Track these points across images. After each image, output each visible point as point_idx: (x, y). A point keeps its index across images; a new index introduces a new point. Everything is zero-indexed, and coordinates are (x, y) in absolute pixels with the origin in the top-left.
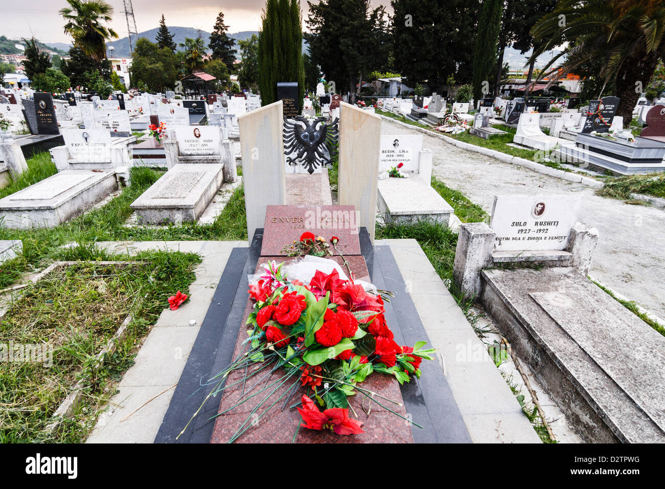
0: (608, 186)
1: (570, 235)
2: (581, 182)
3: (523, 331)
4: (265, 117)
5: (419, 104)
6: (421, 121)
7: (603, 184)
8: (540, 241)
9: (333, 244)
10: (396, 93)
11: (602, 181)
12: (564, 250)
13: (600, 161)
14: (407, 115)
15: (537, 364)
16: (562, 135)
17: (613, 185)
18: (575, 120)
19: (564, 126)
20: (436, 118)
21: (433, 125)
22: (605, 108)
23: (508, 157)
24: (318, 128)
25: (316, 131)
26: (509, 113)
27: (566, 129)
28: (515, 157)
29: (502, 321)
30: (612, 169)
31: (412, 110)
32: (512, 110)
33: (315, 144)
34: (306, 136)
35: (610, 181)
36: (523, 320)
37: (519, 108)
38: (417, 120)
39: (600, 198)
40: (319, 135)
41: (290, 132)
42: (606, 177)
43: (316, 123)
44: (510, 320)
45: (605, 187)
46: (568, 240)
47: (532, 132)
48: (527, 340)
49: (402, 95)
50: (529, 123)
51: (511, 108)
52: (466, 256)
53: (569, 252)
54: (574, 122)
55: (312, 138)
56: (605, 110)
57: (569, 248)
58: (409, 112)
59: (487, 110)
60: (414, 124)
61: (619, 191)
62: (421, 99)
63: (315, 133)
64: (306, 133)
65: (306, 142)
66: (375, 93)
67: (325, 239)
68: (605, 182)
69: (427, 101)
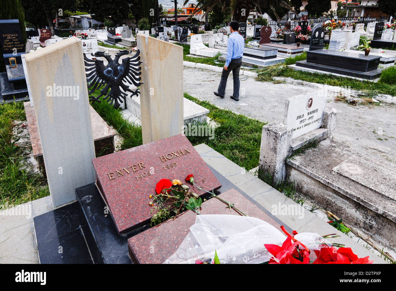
0: (260, 74)
1: (323, 116)
2: (243, 74)
3: (348, 202)
4: (64, 57)
5: (113, 33)
6: (117, 45)
7: (257, 74)
8: (310, 125)
9: (192, 184)
10: (88, 26)
11: (255, 72)
12: (321, 127)
13: (248, 60)
14: (105, 41)
15: (371, 227)
16: (216, 47)
17: (262, 74)
18: (220, 37)
19: (216, 41)
20: (129, 42)
21: (128, 46)
22: (241, 29)
23: (192, 64)
24: (120, 62)
25: (119, 65)
26: (180, 35)
27: (217, 43)
28: (197, 64)
29: (317, 197)
30: (257, 65)
31: (108, 38)
32: (181, 33)
33: (119, 78)
34: (109, 72)
35: (260, 71)
36: (350, 195)
37: (185, 32)
38: (115, 44)
39: (260, 83)
40: (123, 69)
41: (91, 69)
42: (256, 69)
43: (118, 57)
44: (329, 196)
45: (258, 76)
46: (322, 120)
47: (200, 46)
48: (354, 210)
49: (93, 27)
50: (197, 41)
51: (180, 32)
52: (276, 152)
53: (325, 128)
54: (220, 38)
55: (116, 72)
56: (241, 30)
57: (324, 126)
58: (106, 39)
59: (163, 34)
60: (113, 47)
61: (267, 77)
62: (113, 29)
63: (119, 68)
64: (110, 69)
65: (110, 78)
66: (70, 27)
67: (181, 181)
68: (257, 72)
69: (118, 30)
